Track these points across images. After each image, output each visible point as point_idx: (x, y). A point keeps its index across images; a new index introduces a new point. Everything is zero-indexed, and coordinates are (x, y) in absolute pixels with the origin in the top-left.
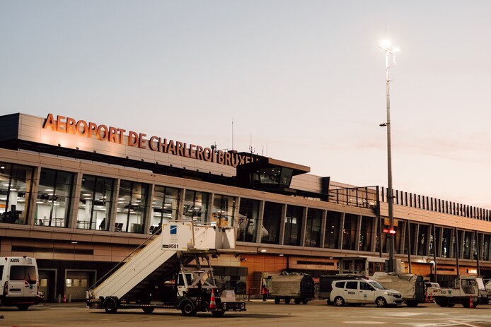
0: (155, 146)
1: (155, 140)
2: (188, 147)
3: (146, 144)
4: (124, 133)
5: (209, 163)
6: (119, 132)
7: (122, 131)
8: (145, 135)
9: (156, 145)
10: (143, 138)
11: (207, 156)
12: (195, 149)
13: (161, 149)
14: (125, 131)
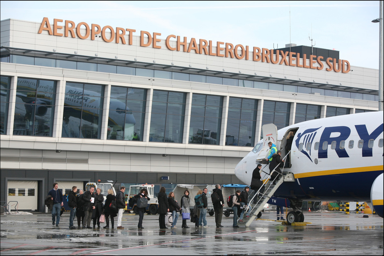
0: (173, 45)
1: (172, 39)
2: (214, 45)
3: (162, 44)
4: (134, 34)
5: (243, 61)
6: (127, 33)
7: (131, 31)
8: (160, 34)
9: (175, 44)
10: (158, 37)
11: (239, 53)
12: (223, 46)
13: (181, 48)
14: (134, 31)
